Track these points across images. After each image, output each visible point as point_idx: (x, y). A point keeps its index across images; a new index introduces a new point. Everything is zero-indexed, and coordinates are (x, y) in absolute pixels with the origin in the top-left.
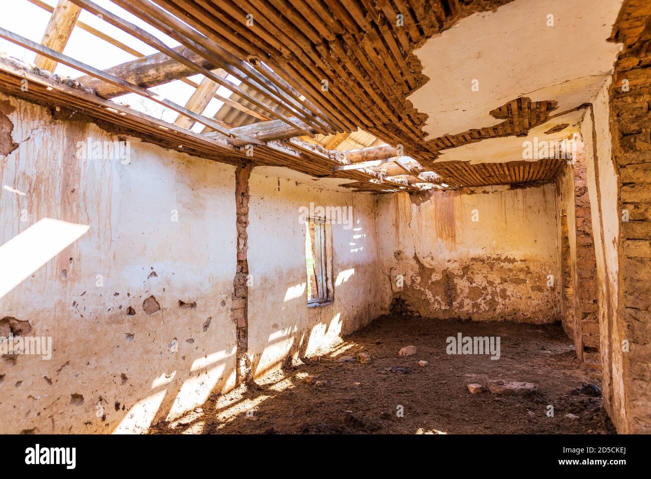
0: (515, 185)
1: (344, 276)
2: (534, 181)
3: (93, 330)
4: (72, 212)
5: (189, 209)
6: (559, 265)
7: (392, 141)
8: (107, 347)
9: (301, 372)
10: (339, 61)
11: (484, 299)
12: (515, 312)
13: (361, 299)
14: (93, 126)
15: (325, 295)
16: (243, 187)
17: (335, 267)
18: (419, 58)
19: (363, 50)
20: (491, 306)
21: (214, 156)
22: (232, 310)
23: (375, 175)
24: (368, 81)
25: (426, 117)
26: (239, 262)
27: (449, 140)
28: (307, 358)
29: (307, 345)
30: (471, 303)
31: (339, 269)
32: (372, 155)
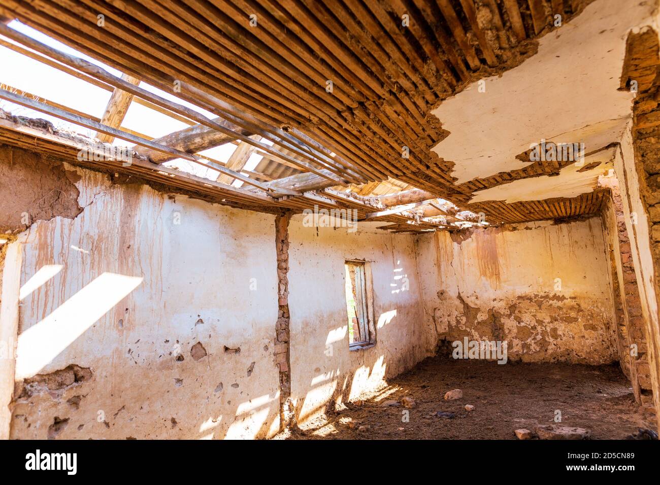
0: (558, 220)
1: (386, 318)
2: (579, 215)
3: (146, 376)
4: (128, 266)
5: (232, 258)
6: (612, 302)
7: (423, 186)
8: (159, 392)
9: (344, 417)
10: (364, 123)
11: (534, 339)
12: (568, 352)
13: (404, 341)
14: (146, 187)
15: (368, 338)
16: (282, 235)
17: (377, 308)
18: (437, 116)
19: (384, 112)
20: (542, 347)
21: (255, 207)
22: (275, 354)
23: (411, 217)
24: (392, 137)
25: (453, 164)
26: (281, 307)
27: (480, 183)
28: (350, 402)
29: (350, 389)
30: (520, 343)
31: (381, 311)
32: (406, 199)
